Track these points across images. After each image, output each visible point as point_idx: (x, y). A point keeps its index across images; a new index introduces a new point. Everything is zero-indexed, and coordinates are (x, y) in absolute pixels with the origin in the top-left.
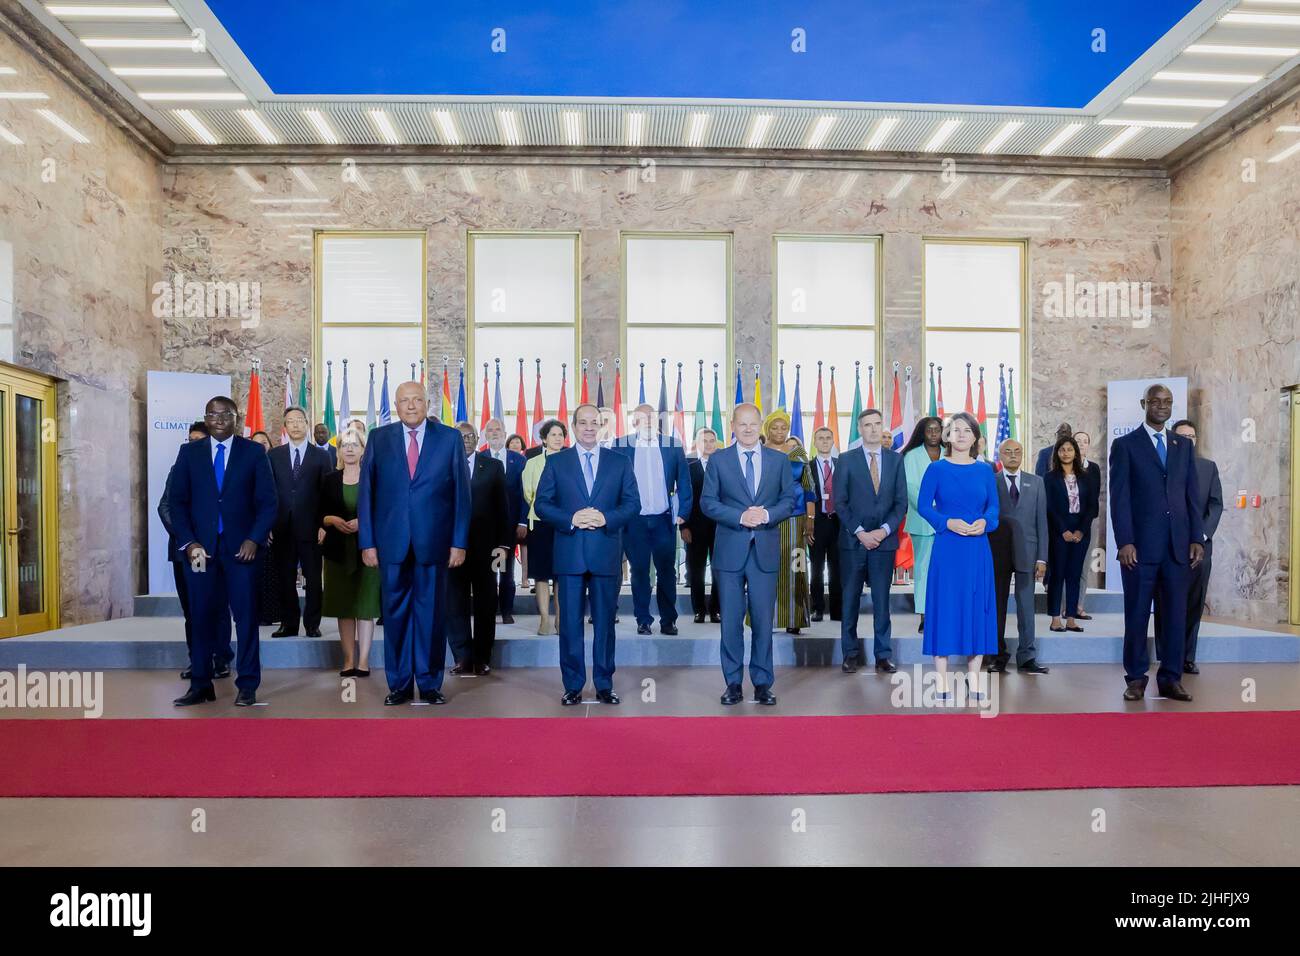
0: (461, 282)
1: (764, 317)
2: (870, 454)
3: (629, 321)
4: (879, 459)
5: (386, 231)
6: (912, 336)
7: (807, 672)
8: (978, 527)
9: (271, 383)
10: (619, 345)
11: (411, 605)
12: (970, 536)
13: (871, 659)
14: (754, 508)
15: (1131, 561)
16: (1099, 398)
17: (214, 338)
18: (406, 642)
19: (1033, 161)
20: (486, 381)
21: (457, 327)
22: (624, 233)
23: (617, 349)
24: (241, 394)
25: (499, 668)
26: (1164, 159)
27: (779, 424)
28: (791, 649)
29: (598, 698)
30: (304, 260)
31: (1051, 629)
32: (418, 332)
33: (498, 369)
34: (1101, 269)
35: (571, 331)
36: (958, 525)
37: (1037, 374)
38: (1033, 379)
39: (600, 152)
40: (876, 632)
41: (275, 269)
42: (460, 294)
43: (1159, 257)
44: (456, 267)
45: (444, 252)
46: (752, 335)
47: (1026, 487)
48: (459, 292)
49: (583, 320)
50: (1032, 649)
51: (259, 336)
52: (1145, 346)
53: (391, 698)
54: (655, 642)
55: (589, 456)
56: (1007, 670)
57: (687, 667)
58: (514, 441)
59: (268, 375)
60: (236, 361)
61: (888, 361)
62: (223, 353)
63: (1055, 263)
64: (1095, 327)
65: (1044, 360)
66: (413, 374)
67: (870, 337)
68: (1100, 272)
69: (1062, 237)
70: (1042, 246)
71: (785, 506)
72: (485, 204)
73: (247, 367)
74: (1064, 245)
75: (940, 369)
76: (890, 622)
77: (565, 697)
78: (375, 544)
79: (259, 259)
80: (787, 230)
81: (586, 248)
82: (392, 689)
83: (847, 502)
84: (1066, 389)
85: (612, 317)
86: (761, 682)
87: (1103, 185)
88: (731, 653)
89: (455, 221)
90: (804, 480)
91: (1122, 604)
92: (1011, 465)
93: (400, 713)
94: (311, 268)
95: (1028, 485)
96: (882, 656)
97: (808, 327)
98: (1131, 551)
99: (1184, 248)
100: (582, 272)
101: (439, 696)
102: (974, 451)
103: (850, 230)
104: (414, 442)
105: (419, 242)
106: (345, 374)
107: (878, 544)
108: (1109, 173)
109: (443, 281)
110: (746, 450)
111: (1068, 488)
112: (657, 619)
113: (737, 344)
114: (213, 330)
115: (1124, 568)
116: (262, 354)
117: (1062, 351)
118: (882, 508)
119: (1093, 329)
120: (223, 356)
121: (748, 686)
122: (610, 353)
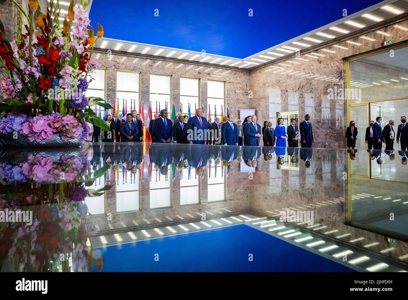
3: (150, 92)
6: (206, 99)
10: (148, 97)
16: (238, 113)
19: (227, 67)
20: (126, 104)
21: (113, 91)
22: (150, 73)
26: (249, 69)
32: (104, 91)
35: (138, 94)
39: (147, 56)
43: (247, 86)
44: (114, 78)
45: (111, 74)
46: (176, 97)
48: (114, 83)
49: (141, 91)
52: (245, 103)
63: (230, 86)
64: (237, 99)
65: (229, 105)
68: (238, 89)
70: (228, 83)
72: (120, 64)
74: (231, 83)
81: (141, 76)
84: (232, 110)
85: (148, 91)
87: (238, 72)
89: (113, 67)
99: (252, 86)
100: (141, 81)
103: (194, 77)
105: (104, 71)
108: (239, 70)
109: (110, 80)
113: (173, 99)
117: (232, 103)
122: (147, 99)
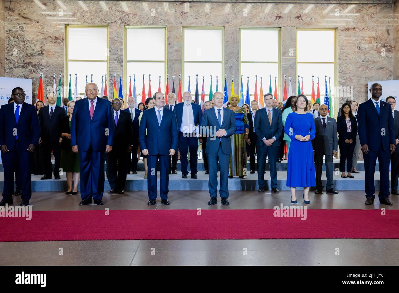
0: (122, 45)
1: (236, 59)
2: (268, 110)
3: (185, 60)
4: (271, 112)
5: (93, 25)
6: (292, 66)
7: (245, 193)
8: (307, 138)
9: (48, 83)
10: (181, 69)
11: (91, 167)
12: (304, 141)
13: (270, 188)
14: (221, 130)
15: (366, 151)
16: (365, 89)
17: (25, 65)
18: (89, 181)
20: (130, 82)
21: (120, 62)
22: (183, 27)
23: (180, 71)
24: (36, 86)
25: (129, 191)
27: (235, 99)
28: (240, 184)
29: (162, 202)
30: (61, 36)
31: (342, 177)
32: (106, 63)
33: (135, 78)
34: (366, 39)
35: (163, 64)
36: (299, 137)
37: (340, 79)
38: (339, 81)
40: (272, 178)
41: (50, 39)
42: (121, 50)
43: (389, 33)
44: (120, 39)
45: (115, 34)
46: (231, 65)
47: (329, 123)
48: (121, 49)
49: (168, 59)
50: (332, 184)
51: (43, 64)
52: (383, 68)
53: (82, 202)
54: (188, 181)
55: (159, 111)
56: (322, 192)
57: (200, 191)
58: (141, 105)
59: (47, 80)
60: (34, 74)
61: (283, 75)
62: (29, 71)
63: (347, 37)
64: (363, 61)
65: (343, 74)
66: (103, 79)
67: (276, 66)
68: (366, 40)
69: (350, 27)
70: (342, 30)
71: (232, 130)
72: (131, 16)
73: (38, 76)
74: (351, 30)
75: (302, 78)
76: (277, 174)
77: (149, 202)
78: (77, 144)
79: (44, 35)
80: (245, 26)
81: (169, 32)
82: (83, 199)
83: (260, 128)
84: (352, 85)
85: (179, 59)
86: (224, 196)
87: (366, 7)
88: (212, 185)
89: (119, 22)
90: (244, 120)
91: (363, 167)
92: (323, 114)
93: (85, 208)
94: (64, 39)
95: (330, 122)
96: (274, 187)
97: (253, 62)
98: (366, 146)
100: (168, 42)
101: (101, 202)
102: (306, 109)
103: (268, 26)
104: (92, 105)
105: (106, 30)
106: (76, 79)
107: (271, 144)
109: (115, 44)
110: (218, 109)
111: (347, 123)
112: (190, 172)
113: (226, 69)
114: (25, 61)
115: (364, 153)
116: (45, 71)
117: (350, 70)
118: (272, 130)
119: (363, 62)
120: (29, 72)
121: (219, 198)
122: (178, 72)
